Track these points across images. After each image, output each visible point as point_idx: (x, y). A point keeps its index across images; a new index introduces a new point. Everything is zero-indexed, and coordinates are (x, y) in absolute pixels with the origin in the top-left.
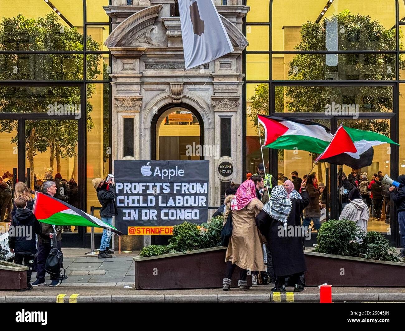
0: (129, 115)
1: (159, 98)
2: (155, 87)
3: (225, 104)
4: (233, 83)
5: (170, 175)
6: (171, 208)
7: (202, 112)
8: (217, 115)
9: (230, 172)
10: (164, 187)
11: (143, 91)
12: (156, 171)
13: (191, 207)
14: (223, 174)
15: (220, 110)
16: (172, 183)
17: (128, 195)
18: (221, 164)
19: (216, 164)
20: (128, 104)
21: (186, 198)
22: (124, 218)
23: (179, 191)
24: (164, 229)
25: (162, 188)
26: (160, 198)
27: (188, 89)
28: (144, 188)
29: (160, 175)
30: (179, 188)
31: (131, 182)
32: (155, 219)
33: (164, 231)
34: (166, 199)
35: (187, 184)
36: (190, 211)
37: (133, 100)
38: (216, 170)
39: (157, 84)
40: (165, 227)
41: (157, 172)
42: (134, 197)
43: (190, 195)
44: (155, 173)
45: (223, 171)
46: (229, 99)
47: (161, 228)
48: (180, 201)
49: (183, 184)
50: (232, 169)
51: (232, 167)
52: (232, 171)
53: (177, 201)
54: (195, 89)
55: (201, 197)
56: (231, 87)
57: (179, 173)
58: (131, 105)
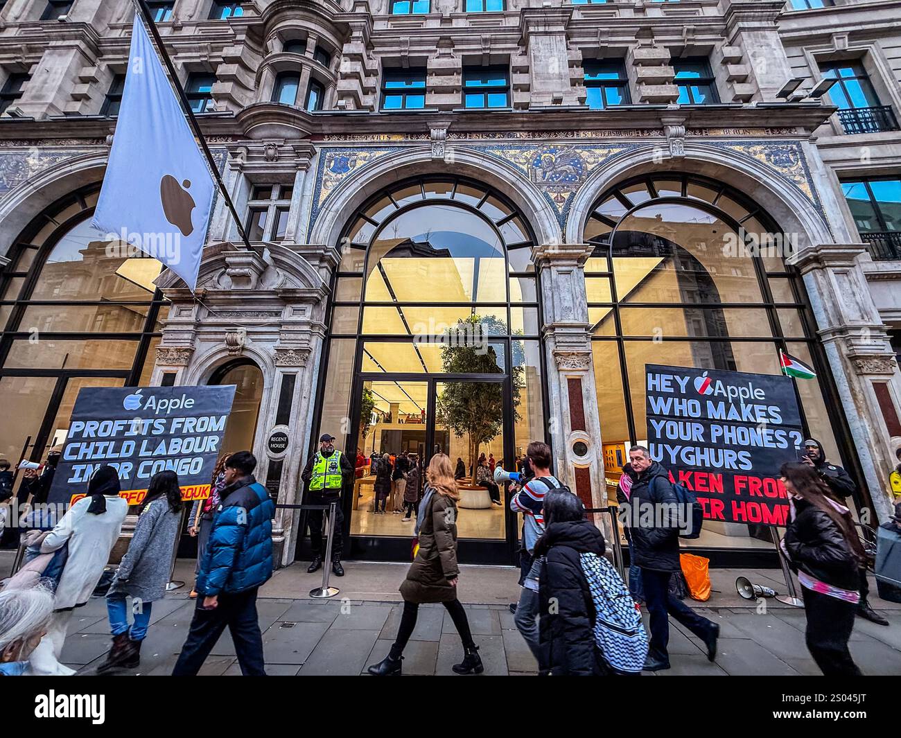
0: (171, 369)
1: (214, 350)
2: (213, 336)
3: (290, 357)
4: (304, 332)
5: (170, 406)
6: (160, 457)
7: (264, 368)
8: (278, 370)
9: (283, 446)
10: (156, 425)
11: (197, 342)
12: (149, 401)
13: (193, 455)
14: (273, 450)
15: (283, 365)
16: (170, 419)
17: (89, 440)
18: (274, 436)
19: (266, 435)
20: (172, 355)
21: (187, 440)
22: (70, 481)
23: (179, 431)
24: (137, 495)
25: (152, 427)
26: (145, 443)
27: (252, 339)
28: (122, 428)
29: (154, 408)
30: (180, 426)
31: (100, 420)
32: (127, 477)
33: (134, 497)
34: (155, 444)
35: (194, 420)
36: (189, 460)
37: (178, 350)
38: (266, 442)
39: (216, 333)
40: (139, 491)
41: (151, 403)
42: (98, 444)
43: (195, 435)
44: (148, 405)
45: (274, 446)
46: (295, 351)
47: (132, 494)
48: (177, 446)
49: (188, 420)
50: (286, 443)
51: (287, 439)
52: (286, 446)
53: (172, 446)
54: (260, 340)
55: (211, 438)
56: (301, 336)
57: (186, 403)
58: (176, 357)
